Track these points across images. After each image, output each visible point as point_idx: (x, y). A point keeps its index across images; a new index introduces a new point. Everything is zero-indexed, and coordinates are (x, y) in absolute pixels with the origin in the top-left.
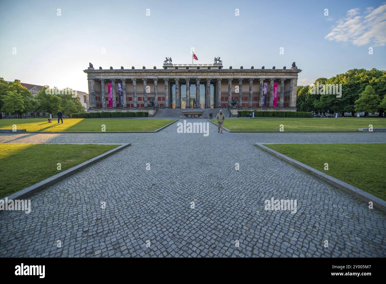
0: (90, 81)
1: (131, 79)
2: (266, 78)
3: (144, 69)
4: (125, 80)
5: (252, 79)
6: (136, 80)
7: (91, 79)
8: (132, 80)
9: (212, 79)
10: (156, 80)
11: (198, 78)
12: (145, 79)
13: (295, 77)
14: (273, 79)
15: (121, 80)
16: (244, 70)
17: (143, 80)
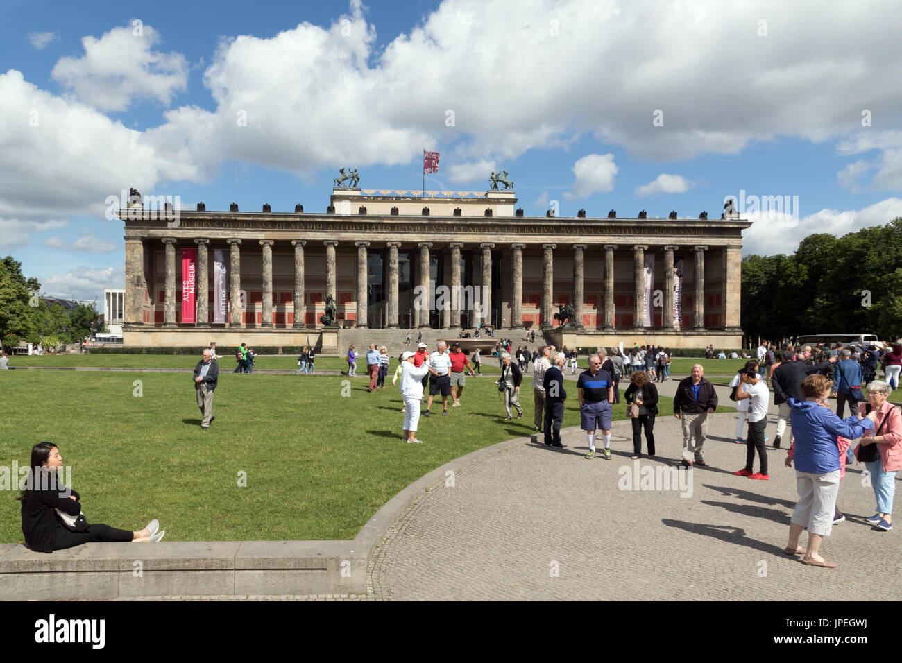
0: (130, 242)
1: (258, 240)
2: (652, 243)
3: (300, 214)
4: (240, 242)
5: (611, 247)
6: (272, 243)
7: (135, 238)
8: (261, 243)
9: (496, 244)
10: (331, 243)
11: (455, 240)
12: (299, 242)
13: (732, 241)
14: (672, 247)
15: (229, 242)
16: (588, 221)
17: (294, 243)
